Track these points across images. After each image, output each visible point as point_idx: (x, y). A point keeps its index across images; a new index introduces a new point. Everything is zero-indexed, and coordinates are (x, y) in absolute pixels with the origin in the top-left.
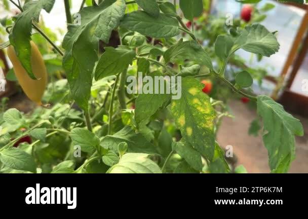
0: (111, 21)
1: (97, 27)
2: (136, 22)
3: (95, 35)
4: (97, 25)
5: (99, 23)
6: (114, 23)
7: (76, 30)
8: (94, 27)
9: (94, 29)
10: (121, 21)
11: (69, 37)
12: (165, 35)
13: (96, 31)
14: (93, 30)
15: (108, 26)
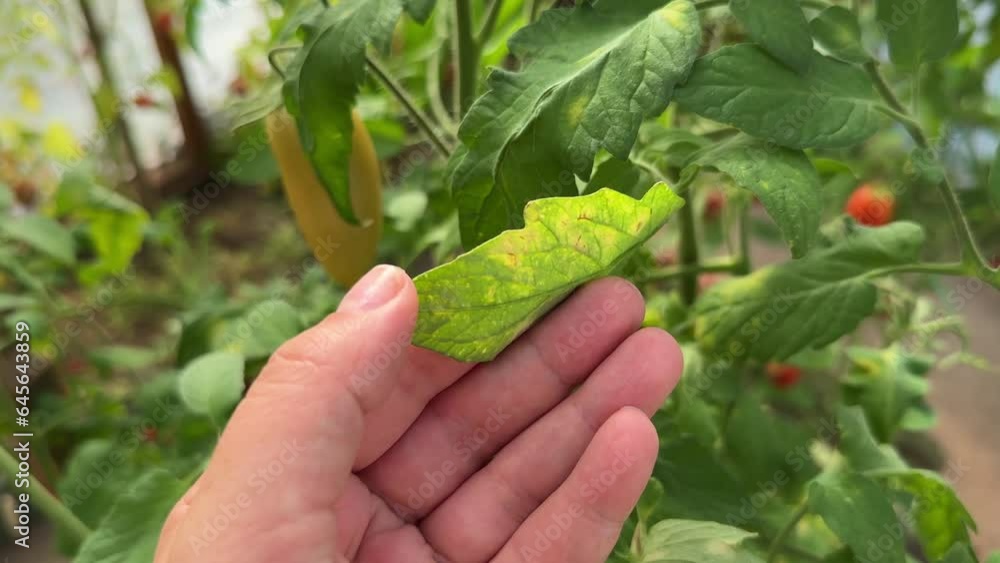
0: (643, 85)
1: (596, 100)
2: (731, 89)
3: (586, 127)
4: (593, 93)
5: (601, 85)
6: (654, 93)
7: (516, 96)
8: (583, 100)
9: (585, 106)
10: (678, 86)
11: (490, 113)
12: (830, 137)
13: (591, 116)
14: (578, 110)
15: (633, 103)
